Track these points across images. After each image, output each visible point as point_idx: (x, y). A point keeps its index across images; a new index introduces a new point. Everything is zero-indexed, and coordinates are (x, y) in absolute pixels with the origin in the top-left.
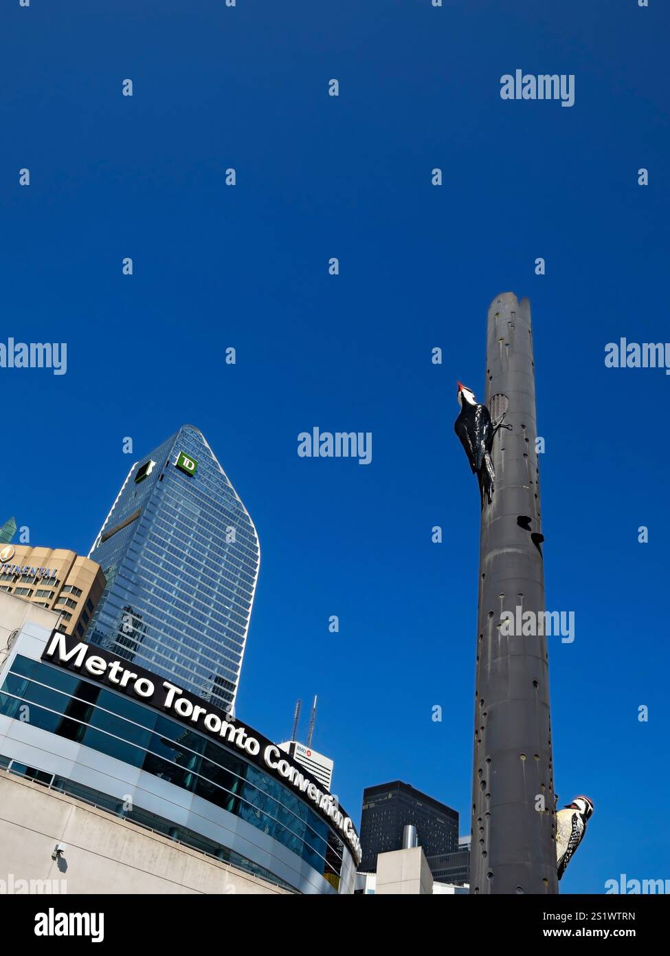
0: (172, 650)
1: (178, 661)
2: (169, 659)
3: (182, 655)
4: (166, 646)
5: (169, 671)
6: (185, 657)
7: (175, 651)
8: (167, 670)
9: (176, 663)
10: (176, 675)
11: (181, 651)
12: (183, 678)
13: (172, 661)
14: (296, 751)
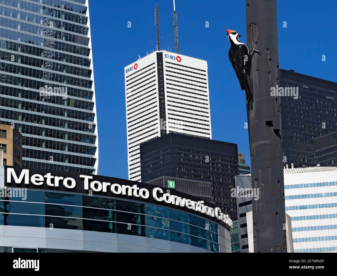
0: (12, 8)
1: (21, 18)
2: (12, 19)
3: (24, 10)
4: (4, 6)
5: (16, 30)
6: (28, 11)
7: (16, 9)
8: (13, 30)
9: (20, 21)
10: (24, 32)
11: (21, 7)
12: (32, 34)
13: (16, 19)
14: (165, 59)
